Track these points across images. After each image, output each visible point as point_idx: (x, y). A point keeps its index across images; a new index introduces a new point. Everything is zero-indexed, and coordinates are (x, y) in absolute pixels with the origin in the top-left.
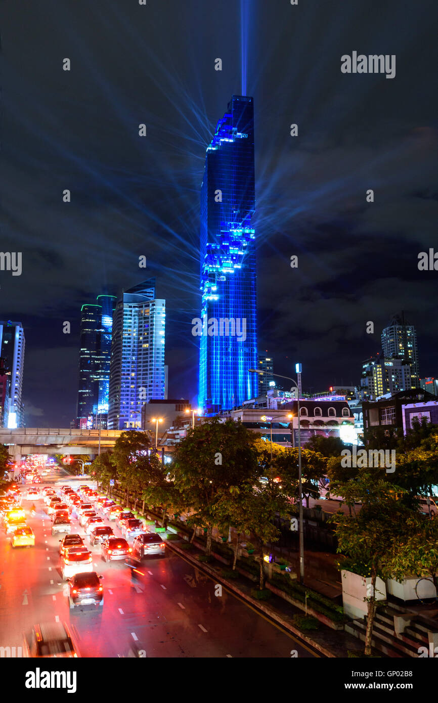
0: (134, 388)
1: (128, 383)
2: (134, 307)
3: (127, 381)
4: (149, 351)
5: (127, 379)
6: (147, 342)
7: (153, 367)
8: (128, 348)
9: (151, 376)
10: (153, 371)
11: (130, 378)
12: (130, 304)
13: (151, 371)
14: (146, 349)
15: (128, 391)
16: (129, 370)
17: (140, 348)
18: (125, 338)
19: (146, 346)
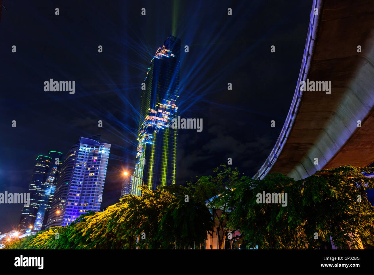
0: (77, 205)
1: (73, 201)
2: (88, 147)
3: (73, 199)
4: (94, 179)
5: (73, 198)
6: (93, 172)
7: (95, 190)
8: (78, 175)
9: (92, 196)
10: (95, 193)
11: (75, 197)
12: (85, 145)
13: (93, 193)
14: (92, 177)
15: (72, 207)
16: (75, 192)
17: (87, 176)
18: (77, 168)
19: (92, 174)
